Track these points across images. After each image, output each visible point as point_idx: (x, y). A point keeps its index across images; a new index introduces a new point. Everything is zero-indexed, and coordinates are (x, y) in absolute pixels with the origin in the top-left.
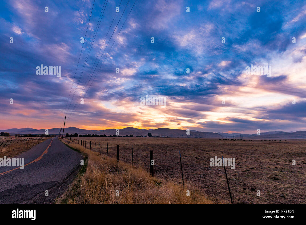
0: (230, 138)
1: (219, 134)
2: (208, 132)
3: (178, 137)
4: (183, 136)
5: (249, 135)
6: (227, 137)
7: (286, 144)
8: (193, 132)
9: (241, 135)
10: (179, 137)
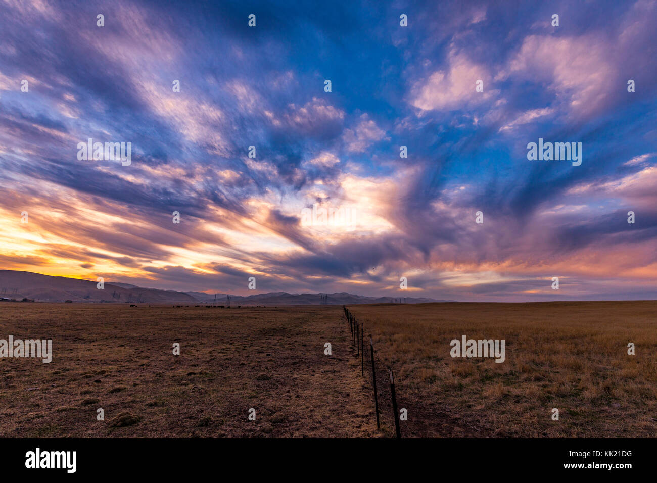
0: (208, 303)
1: (188, 295)
2: (165, 290)
3: (67, 301)
4: (88, 297)
5: (243, 297)
6: (203, 302)
7: (282, 314)
8: (123, 289)
9: (229, 298)
10: (71, 302)
